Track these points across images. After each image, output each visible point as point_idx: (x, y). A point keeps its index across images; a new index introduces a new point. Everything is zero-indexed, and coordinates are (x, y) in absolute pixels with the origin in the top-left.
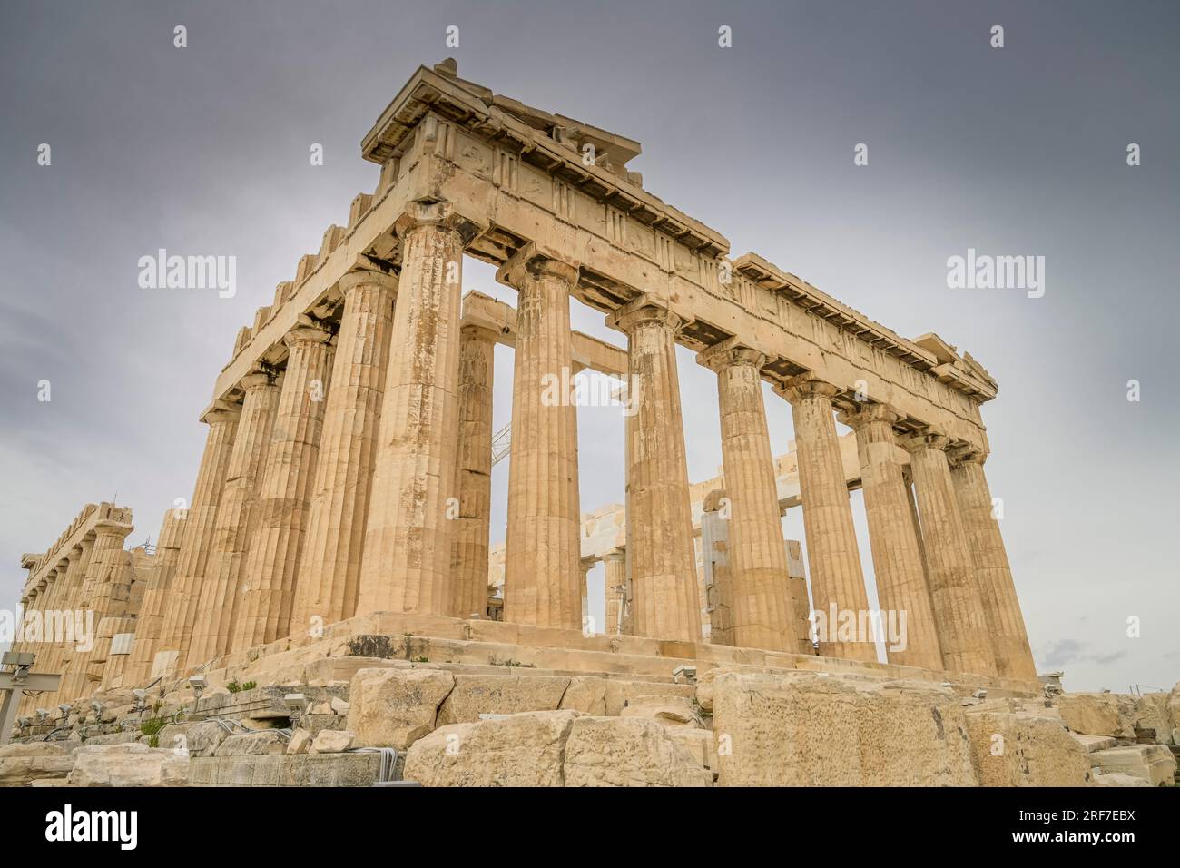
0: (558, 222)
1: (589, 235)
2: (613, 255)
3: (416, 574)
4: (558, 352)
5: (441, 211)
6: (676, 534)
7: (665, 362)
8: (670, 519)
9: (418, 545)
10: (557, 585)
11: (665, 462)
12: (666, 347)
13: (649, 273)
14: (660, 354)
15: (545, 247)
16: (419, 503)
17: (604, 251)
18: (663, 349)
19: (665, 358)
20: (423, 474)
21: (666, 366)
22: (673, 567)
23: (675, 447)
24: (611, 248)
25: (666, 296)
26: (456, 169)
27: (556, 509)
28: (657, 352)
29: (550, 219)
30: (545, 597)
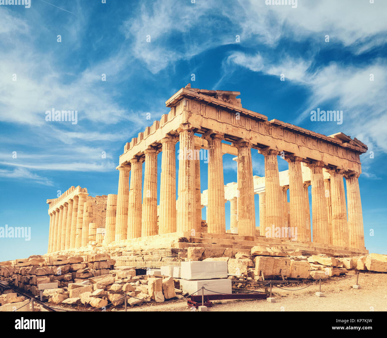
0: (218, 123)
1: (227, 124)
2: (233, 129)
3: (190, 223)
4: (219, 161)
5: (189, 126)
6: (250, 208)
7: (248, 159)
8: (249, 204)
9: (190, 216)
10: (220, 224)
11: (248, 188)
12: (249, 154)
13: (243, 132)
14: (247, 156)
15: (215, 131)
16: (189, 206)
17: (231, 128)
18: (248, 154)
19: (248, 157)
20: (190, 199)
21: (248, 160)
22: (249, 217)
23: (251, 184)
24: (232, 127)
25: (248, 138)
26: (192, 114)
27: (220, 204)
28: (246, 156)
29: (216, 122)
30: (218, 226)
